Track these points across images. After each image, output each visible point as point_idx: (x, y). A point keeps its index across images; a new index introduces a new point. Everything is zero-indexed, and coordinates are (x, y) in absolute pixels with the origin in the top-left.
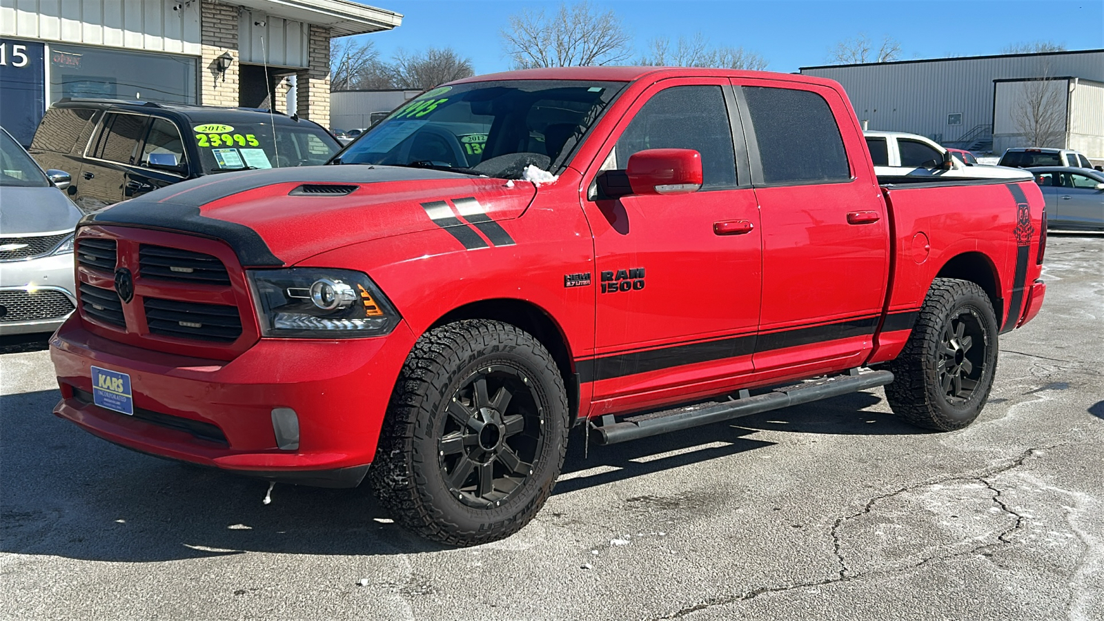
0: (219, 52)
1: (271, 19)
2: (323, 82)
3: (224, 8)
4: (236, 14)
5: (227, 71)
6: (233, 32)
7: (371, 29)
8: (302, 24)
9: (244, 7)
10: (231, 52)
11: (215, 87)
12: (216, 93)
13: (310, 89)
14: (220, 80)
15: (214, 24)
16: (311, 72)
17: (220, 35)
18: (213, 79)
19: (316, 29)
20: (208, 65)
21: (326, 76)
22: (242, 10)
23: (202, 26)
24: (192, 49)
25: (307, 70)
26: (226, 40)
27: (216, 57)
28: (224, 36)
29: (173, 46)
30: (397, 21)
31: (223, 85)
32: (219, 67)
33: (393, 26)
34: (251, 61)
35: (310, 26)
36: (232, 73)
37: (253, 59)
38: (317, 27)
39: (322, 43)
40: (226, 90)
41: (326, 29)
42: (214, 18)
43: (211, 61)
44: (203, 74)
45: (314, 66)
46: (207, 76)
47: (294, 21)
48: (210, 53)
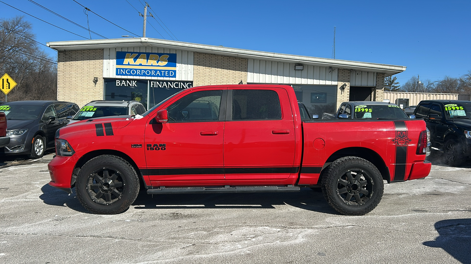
0: (343, 83)
1: (363, 72)
2: (382, 90)
3: (346, 70)
4: (349, 72)
5: (345, 89)
6: (348, 77)
7: (397, 72)
8: (374, 73)
9: (352, 69)
10: (347, 83)
11: (341, 94)
12: (342, 96)
13: (376, 93)
14: (343, 92)
15: (342, 75)
16: (377, 87)
17: (344, 79)
18: (341, 92)
19: (379, 74)
20: (339, 88)
21: (382, 88)
22: (351, 70)
23: (338, 76)
24: (334, 83)
25: (376, 87)
26: (346, 80)
27: (342, 85)
28: (345, 78)
29: (328, 83)
30: (404, 69)
31: (344, 93)
32: (343, 88)
33: (403, 71)
34: (355, 85)
35: (377, 73)
36: (347, 90)
37: (356, 85)
38: (380, 73)
39: (381, 78)
40: (345, 94)
41: (383, 74)
42: (342, 74)
43: (340, 86)
44: (338, 90)
45: (378, 86)
46: (339, 91)
47: (371, 72)
48: (340, 84)
